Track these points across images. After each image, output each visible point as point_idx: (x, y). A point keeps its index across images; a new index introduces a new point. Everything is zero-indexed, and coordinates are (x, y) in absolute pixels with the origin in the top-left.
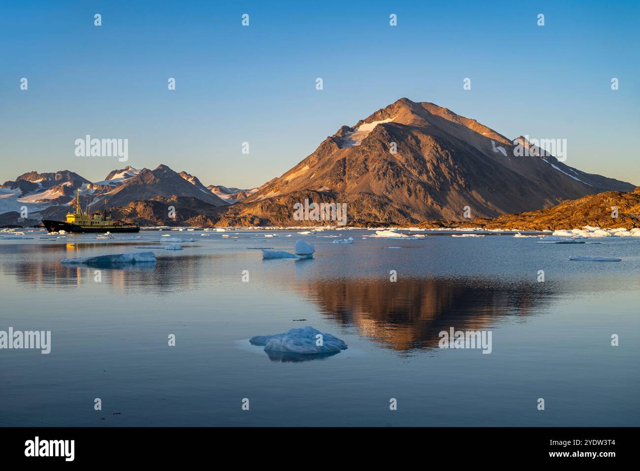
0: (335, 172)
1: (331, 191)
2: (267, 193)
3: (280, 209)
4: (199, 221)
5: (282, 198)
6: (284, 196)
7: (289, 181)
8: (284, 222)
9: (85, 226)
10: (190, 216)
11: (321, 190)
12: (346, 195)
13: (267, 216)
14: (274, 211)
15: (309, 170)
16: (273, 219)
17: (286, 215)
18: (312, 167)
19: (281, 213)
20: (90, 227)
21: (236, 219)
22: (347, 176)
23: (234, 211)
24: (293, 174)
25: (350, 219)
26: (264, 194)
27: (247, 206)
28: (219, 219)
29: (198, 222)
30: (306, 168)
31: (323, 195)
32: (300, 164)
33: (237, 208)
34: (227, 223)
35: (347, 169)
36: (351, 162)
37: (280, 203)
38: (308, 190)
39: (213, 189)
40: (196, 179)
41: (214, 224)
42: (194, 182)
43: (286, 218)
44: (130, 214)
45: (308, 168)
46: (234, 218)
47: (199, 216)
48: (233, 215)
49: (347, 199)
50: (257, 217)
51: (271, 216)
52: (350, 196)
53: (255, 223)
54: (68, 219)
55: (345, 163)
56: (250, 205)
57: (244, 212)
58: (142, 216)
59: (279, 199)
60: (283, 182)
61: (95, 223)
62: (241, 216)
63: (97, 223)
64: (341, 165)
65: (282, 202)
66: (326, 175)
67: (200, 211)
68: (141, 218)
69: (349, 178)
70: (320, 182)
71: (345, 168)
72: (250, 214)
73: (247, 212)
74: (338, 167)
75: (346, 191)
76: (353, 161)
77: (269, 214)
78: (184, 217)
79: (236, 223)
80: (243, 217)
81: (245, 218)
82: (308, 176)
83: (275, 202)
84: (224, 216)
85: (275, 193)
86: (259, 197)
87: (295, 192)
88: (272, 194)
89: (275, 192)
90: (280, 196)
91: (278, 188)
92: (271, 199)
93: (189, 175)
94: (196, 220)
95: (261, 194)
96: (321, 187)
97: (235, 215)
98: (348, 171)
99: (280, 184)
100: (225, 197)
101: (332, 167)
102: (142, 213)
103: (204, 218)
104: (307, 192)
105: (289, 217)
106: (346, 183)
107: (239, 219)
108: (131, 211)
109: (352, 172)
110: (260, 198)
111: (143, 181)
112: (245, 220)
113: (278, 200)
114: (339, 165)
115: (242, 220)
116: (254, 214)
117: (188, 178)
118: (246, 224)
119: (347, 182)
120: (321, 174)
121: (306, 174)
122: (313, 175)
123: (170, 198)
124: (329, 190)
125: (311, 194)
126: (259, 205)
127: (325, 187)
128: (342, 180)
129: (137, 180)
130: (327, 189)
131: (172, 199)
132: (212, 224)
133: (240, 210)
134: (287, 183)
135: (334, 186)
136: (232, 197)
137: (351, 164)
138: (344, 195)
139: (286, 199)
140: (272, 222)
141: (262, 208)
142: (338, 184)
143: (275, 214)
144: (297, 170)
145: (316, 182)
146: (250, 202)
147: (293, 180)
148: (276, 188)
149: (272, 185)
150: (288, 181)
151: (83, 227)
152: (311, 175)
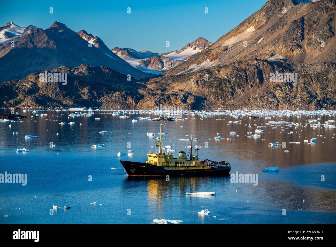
0: (290, 35)
1: (285, 60)
2: (200, 62)
3: (220, 84)
4: (117, 99)
5: (223, 69)
6: (226, 67)
7: (229, 47)
8: (226, 100)
9: (169, 167)
10: (104, 93)
11: (272, 59)
12: (306, 65)
13: (204, 94)
14: (212, 87)
15: (255, 33)
16: (211, 98)
17: (228, 92)
18: (259, 28)
19: (222, 90)
20: (174, 169)
21: (165, 97)
22: (306, 41)
23: (161, 86)
24: (233, 37)
25: (312, 97)
26: (198, 64)
27: (177, 80)
28: (142, 97)
29: (115, 101)
30: (251, 29)
31: (276, 67)
32: (242, 24)
33: (163, 81)
34: (153, 102)
35: (306, 31)
36: (311, 22)
37: (220, 77)
38: (256, 59)
39: (120, 52)
40: (99, 40)
41: (137, 103)
42: (97, 44)
43: (229, 96)
44: (30, 89)
45: (254, 30)
46: (162, 95)
47: (117, 93)
48: (159, 92)
49: (307, 71)
50: (191, 94)
51: (209, 93)
52: (312, 68)
53: (188, 102)
54: (149, 158)
55: (304, 24)
56: (180, 78)
57: (174, 87)
58: (45, 93)
59: (219, 71)
60: (221, 48)
61: (179, 163)
62: (171, 92)
63: (182, 163)
64: (298, 27)
65: (223, 74)
66: (279, 39)
67: (117, 85)
68: (43, 96)
69: (309, 44)
70: (270, 48)
71: (303, 31)
72: (181, 91)
73: (177, 87)
74: (294, 29)
75: (306, 60)
76: (314, 22)
77: (206, 90)
78: (98, 94)
79: (165, 101)
80: (174, 95)
81: (175, 95)
82: (254, 40)
83: (214, 75)
84: (149, 93)
85: (212, 63)
86: (191, 67)
87: (240, 62)
88: (207, 64)
89: (212, 61)
90: (220, 67)
91: (215, 56)
92: (208, 71)
93: (90, 35)
94: (113, 98)
95: (193, 63)
96: (272, 55)
97: (162, 91)
98: (308, 34)
99: (218, 51)
100: (135, 63)
101: (286, 28)
102: (45, 89)
103: (124, 95)
104: (255, 62)
105: (233, 95)
106: (306, 51)
107: (169, 97)
108: (32, 86)
109: (313, 36)
110: (192, 69)
111: (33, 43)
112: (176, 98)
113: (217, 72)
114: (296, 27)
115: (172, 98)
116: (187, 90)
117: (89, 39)
118: (177, 103)
119: (306, 49)
120: (272, 38)
121: (251, 38)
122: (262, 39)
123: (78, 69)
124: (283, 60)
125: (261, 64)
126: (193, 79)
127: (277, 55)
128: (300, 46)
129: (26, 42)
130: (281, 57)
131: (81, 70)
132: (134, 104)
133: (168, 85)
134: (226, 49)
135: (289, 54)
136: (144, 63)
137: (311, 25)
138: (303, 66)
139: (229, 71)
140: (210, 101)
141: (197, 82)
142: (295, 52)
143: (214, 90)
144: (239, 31)
145: (266, 49)
146: (180, 73)
147: (234, 45)
148: (213, 55)
149: (207, 52)
150: (227, 47)
151: (167, 169)
152: (258, 39)
